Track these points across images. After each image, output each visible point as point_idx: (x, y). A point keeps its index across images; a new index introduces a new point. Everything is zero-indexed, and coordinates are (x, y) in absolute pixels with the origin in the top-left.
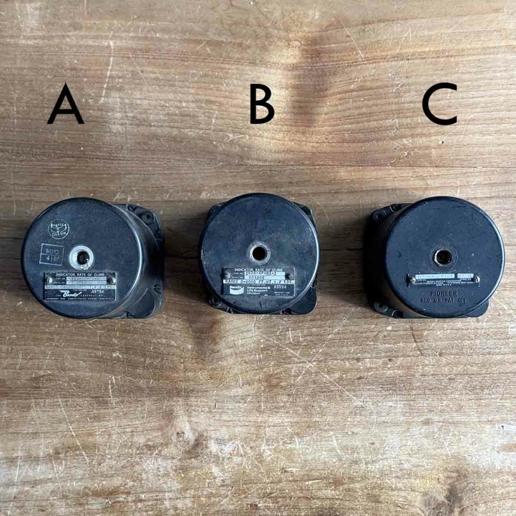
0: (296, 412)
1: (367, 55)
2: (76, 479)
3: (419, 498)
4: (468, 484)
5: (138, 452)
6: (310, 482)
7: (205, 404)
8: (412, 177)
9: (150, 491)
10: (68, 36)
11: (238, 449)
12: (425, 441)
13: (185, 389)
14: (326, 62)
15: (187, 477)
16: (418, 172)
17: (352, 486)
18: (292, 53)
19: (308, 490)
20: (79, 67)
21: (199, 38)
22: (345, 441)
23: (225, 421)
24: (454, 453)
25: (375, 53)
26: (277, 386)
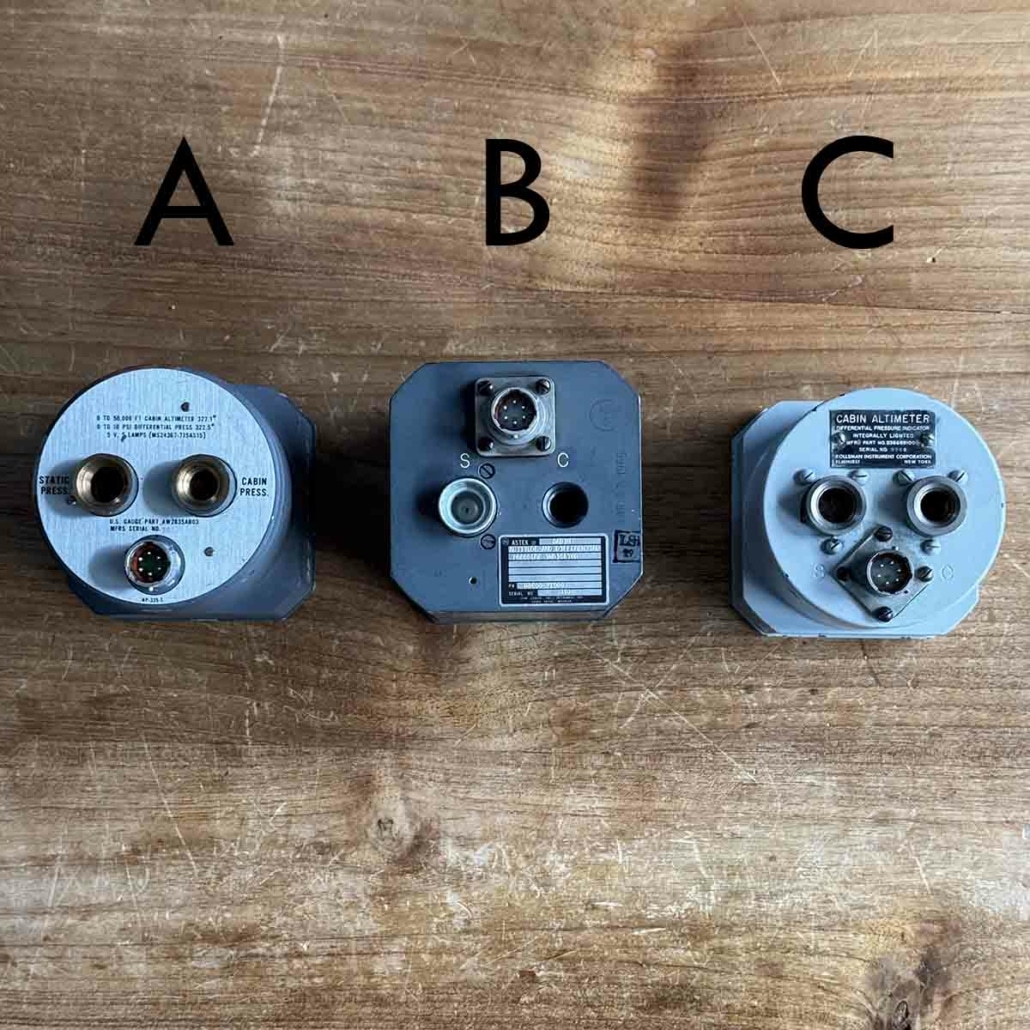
0: (619, 790)
1: (789, 82)
2: (170, 906)
3: (862, 972)
4: (963, 947)
5: (298, 856)
6: (644, 931)
7: (437, 765)
8: (871, 326)
9: (321, 936)
10: (194, 20)
11: (500, 858)
12: (879, 859)
13: (398, 735)
14: (705, 92)
15: (395, 910)
16: (883, 318)
17: (726, 942)
18: (639, 72)
19: (639, 947)
20: (212, 82)
21: (456, 34)
22: (718, 852)
23: (476, 801)
24: (937, 884)
25: (804, 79)
26: (582, 735)
